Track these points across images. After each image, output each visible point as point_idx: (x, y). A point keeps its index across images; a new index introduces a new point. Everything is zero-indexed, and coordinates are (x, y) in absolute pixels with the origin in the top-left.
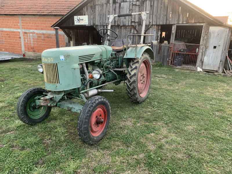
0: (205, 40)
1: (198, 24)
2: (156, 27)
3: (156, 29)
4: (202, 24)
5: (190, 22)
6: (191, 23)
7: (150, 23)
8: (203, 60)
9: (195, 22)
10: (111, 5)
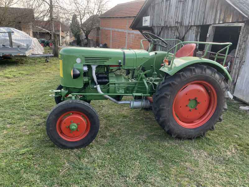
0: (242, 50)
1: (236, 25)
2: (196, 29)
3: (196, 31)
4: (240, 25)
5: (227, 21)
6: (228, 23)
7: (189, 23)
8: (235, 81)
9: (233, 21)
10: (165, 2)
